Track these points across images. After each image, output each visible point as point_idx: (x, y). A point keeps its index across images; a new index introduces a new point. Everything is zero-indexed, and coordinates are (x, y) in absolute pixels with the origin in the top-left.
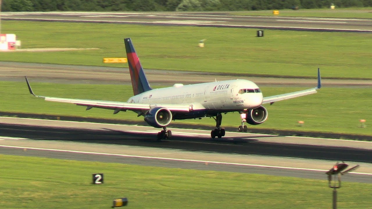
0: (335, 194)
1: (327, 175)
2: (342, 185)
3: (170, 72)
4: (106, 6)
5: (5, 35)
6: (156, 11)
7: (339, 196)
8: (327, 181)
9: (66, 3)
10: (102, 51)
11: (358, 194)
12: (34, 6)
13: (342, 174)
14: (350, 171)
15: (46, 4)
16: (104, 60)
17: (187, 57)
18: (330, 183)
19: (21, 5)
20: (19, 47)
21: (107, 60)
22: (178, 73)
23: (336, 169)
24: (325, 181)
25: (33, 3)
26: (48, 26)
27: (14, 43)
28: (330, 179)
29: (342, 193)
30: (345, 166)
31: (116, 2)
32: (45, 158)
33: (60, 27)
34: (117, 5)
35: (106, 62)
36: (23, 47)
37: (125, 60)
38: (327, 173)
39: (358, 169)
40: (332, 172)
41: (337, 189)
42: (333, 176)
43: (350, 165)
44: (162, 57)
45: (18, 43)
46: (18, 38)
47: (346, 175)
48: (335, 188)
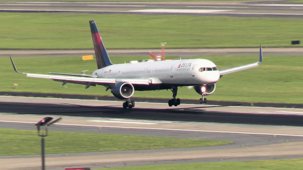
0: (43, 141)
1: (36, 127)
2: (48, 134)
7: (46, 143)
8: (37, 131)
11: (62, 141)
13: (48, 125)
14: (55, 123)
18: (39, 133)
23: (43, 121)
24: (35, 131)
28: (39, 129)
29: (49, 140)
30: (50, 119)
38: (36, 125)
39: (60, 121)
40: (41, 124)
41: (45, 137)
42: (41, 127)
43: (55, 117)
47: (51, 125)
48: (43, 136)
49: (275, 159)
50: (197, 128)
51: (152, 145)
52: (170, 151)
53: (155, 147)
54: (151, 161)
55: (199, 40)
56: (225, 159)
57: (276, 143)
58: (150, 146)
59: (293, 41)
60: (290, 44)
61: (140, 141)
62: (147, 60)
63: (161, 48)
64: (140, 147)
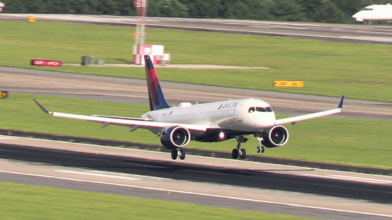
3: (358, 101)
4: (281, 15)
5: (150, 47)
6: (343, 23)
9: (229, 9)
10: (272, 71)
12: (190, 11)
15: (205, 10)
16: (275, 83)
17: (380, 83)
19: (173, 9)
20: (167, 63)
21: (278, 84)
22: (367, 102)
25: (188, 7)
26: (207, 37)
27: (161, 57)
31: (293, 10)
32: (194, 205)
33: (220, 39)
34: (295, 13)
35: (276, 85)
36: (172, 62)
37: (302, 83)
44: (349, 81)
45: (167, 57)
46: (166, 51)
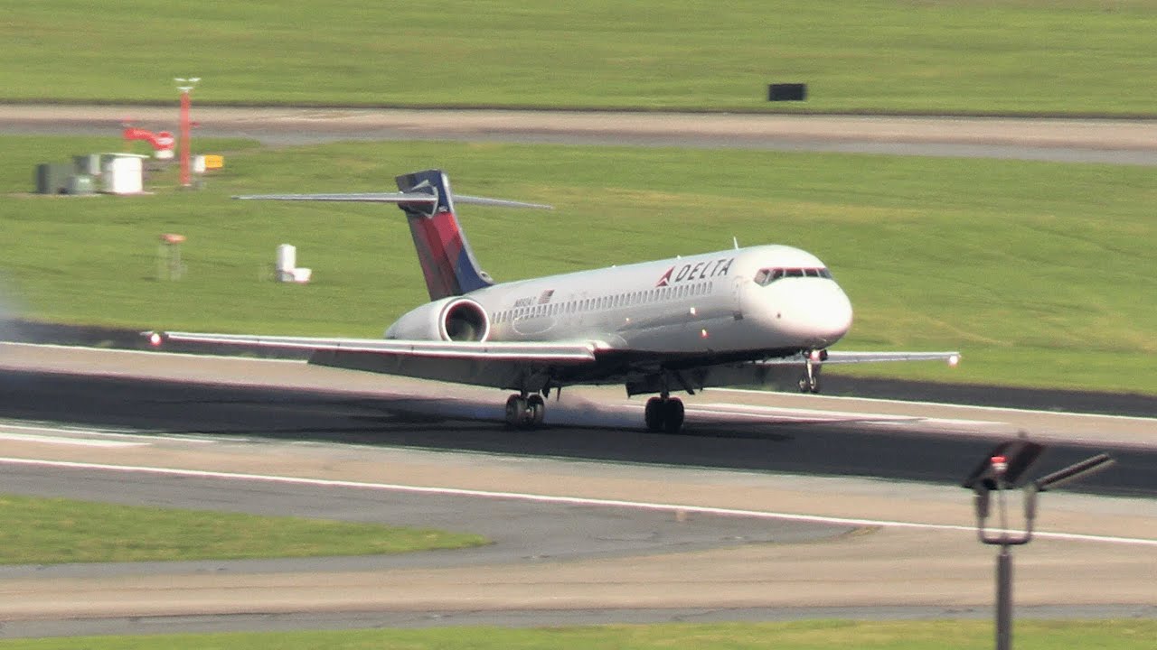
49: (678, 619)
50: (326, 468)
51: (120, 541)
52: (200, 572)
53: (137, 553)
54: (113, 617)
55: (351, 71)
56: (449, 613)
57: (685, 547)
58: (112, 547)
59: (775, 85)
60: (761, 99)
61: (68, 522)
62: (114, 157)
63: (176, 101)
64: (68, 552)
